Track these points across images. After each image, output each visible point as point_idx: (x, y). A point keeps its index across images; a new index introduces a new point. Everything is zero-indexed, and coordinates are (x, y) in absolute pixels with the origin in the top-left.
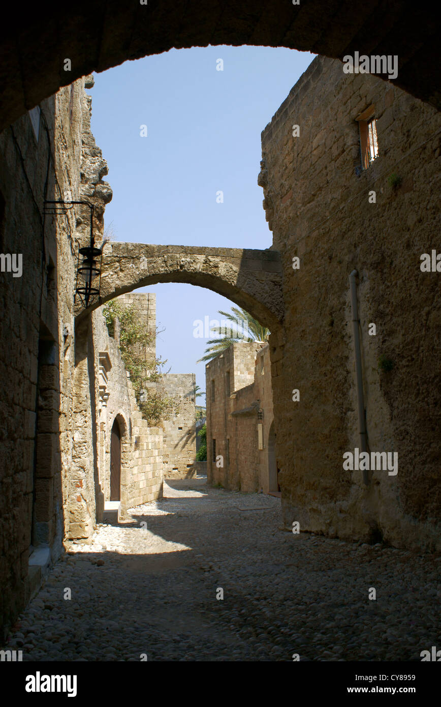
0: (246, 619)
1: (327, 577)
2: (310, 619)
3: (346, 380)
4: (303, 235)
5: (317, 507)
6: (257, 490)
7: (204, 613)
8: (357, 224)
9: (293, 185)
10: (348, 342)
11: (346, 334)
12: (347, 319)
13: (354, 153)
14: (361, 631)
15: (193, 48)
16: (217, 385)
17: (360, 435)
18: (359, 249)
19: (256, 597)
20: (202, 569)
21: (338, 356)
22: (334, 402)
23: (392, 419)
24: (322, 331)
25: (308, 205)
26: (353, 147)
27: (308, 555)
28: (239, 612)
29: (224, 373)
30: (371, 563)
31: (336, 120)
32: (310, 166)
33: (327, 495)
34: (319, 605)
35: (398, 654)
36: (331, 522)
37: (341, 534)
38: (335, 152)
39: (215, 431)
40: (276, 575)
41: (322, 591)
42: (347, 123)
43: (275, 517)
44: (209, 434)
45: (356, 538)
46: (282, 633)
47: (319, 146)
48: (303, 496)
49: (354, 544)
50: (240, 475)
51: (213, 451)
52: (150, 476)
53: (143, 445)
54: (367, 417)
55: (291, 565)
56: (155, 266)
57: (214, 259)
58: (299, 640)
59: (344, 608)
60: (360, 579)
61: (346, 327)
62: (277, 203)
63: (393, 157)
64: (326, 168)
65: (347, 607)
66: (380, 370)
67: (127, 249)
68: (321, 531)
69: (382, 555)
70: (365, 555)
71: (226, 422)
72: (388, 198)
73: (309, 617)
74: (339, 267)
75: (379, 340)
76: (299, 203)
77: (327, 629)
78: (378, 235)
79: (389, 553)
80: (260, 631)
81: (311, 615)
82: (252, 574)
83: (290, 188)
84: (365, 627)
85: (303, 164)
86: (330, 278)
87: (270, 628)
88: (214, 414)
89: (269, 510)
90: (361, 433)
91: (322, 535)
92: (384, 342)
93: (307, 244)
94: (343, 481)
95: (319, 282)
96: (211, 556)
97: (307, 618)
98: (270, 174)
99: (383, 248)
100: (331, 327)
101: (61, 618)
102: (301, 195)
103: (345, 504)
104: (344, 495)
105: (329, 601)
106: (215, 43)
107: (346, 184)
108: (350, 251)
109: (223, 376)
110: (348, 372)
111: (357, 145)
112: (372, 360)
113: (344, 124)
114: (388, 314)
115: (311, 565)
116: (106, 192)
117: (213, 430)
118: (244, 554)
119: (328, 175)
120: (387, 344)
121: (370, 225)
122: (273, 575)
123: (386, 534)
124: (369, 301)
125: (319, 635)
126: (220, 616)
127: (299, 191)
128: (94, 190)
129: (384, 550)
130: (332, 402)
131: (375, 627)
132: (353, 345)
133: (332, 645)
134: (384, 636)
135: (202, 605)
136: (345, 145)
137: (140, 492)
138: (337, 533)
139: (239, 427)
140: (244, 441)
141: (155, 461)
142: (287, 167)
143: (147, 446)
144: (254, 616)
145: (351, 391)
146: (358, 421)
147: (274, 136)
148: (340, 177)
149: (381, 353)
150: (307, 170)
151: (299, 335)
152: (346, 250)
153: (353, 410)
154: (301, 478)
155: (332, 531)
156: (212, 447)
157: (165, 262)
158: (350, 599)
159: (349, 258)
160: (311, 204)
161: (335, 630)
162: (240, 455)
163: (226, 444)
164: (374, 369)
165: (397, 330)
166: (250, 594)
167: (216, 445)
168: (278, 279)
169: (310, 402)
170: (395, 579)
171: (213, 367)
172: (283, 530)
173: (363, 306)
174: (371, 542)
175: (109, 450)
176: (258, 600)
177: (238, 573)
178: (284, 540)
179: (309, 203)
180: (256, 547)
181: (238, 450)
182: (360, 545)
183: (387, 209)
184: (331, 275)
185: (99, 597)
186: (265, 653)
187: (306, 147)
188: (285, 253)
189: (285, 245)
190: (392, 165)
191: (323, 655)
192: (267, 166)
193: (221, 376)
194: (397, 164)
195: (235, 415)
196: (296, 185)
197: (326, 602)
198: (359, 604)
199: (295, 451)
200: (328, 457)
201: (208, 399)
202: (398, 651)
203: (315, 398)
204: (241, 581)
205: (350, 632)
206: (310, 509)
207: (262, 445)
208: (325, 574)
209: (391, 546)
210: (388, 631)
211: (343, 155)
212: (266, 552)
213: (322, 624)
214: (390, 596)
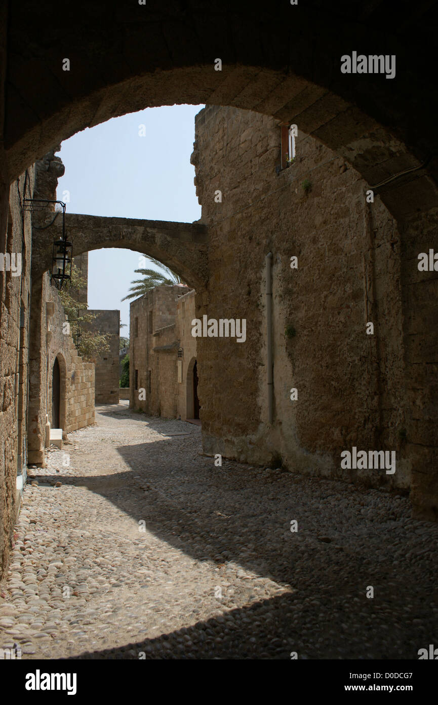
0: (183, 527)
1: (240, 495)
2: (230, 526)
3: (258, 341)
4: (228, 216)
5: (231, 438)
6: (175, 417)
7: (151, 523)
8: (274, 215)
9: (222, 170)
10: (262, 310)
11: (261, 303)
12: (262, 292)
13: (275, 154)
14: (267, 534)
15: (162, 106)
16: (141, 323)
17: (268, 385)
18: (275, 236)
19: (189, 510)
20: (141, 488)
21: (253, 321)
22: (248, 357)
23: (293, 375)
24: (241, 298)
25: (234, 190)
26: (275, 148)
27: (225, 477)
28: (178, 522)
29: (147, 312)
30: (273, 484)
31: (262, 121)
32: (238, 157)
33: (240, 430)
34: (236, 516)
35: (291, 548)
36: (242, 451)
37: (250, 460)
38: (260, 150)
39: (138, 363)
40: (202, 493)
41: (237, 505)
42: (271, 127)
43: (194, 442)
44: (132, 365)
45: (261, 464)
46: (211, 537)
47: (246, 141)
48: (220, 429)
49: (261, 469)
50: (160, 403)
51: (135, 380)
52: (84, 405)
53: (78, 379)
54: (274, 372)
55: (212, 485)
56: (101, 235)
57: (151, 230)
58: (224, 541)
59: (254, 518)
60: (265, 496)
61: (260, 298)
62: (207, 183)
63: (307, 165)
64: (251, 161)
65: (256, 518)
66: (286, 336)
67: (78, 220)
68: (234, 457)
69: (281, 478)
70: (268, 477)
71: (148, 356)
72: (301, 199)
73: (229, 525)
74: (257, 248)
75: (287, 312)
76: (226, 187)
77: (243, 533)
78: (291, 228)
79: (287, 476)
80: (195, 535)
81: (230, 523)
82: (182, 492)
83: (219, 172)
84: (270, 531)
85: (231, 154)
86: (249, 255)
87: (202, 533)
88: (137, 348)
89: (188, 436)
90: (268, 384)
91: (235, 460)
92: (290, 314)
93: (231, 224)
94: (253, 419)
95: (240, 257)
96: (146, 478)
97: (228, 525)
98: (202, 155)
99: (294, 238)
100: (248, 296)
101: (44, 529)
102: (228, 181)
103: (254, 437)
104: (253, 431)
105: (243, 513)
106: (179, 103)
107: (267, 179)
108: (267, 237)
109: (146, 315)
110: (261, 334)
111: (278, 147)
112: (280, 328)
113: (269, 127)
114: (295, 293)
115: (227, 486)
116: (59, 168)
117: (135, 362)
118: (173, 476)
119: (253, 168)
120: (293, 316)
121: (284, 218)
122: (199, 494)
123: (284, 462)
124: (280, 280)
125: (238, 537)
126: (164, 525)
127: (226, 176)
128: (48, 166)
129: (283, 474)
130: (246, 357)
131: (277, 531)
132: (265, 313)
133: (247, 544)
134: (282, 537)
135: (148, 517)
136: (268, 145)
137: (75, 420)
138: (246, 460)
139: (161, 362)
140: (164, 373)
141: (88, 392)
142: (217, 153)
143: (82, 380)
144: (189, 525)
145: (262, 350)
146: (267, 374)
147: (206, 123)
148: (262, 172)
149: (288, 322)
150: (235, 160)
151: (221, 298)
152: (264, 235)
153: (263, 365)
154: (218, 415)
155: (242, 458)
156: (135, 376)
157: (109, 231)
158: (258, 511)
159: (266, 241)
160: (236, 189)
161: (248, 534)
162: (160, 386)
163: (147, 375)
164: (281, 334)
165: (301, 306)
166: (183, 509)
167: (139, 375)
168: (204, 249)
169: (229, 355)
170: (291, 496)
171: (137, 306)
172: (202, 455)
173: (276, 284)
174: (273, 468)
175: (51, 385)
176: (190, 513)
177: (171, 492)
178: (204, 464)
179: (235, 188)
180: (182, 470)
181: (159, 381)
182: (265, 470)
183: (299, 207)
184: (250, 253)
185: (68, 513)
186: (201, 550)
187: (235, 139)
188: (212, 227)
189: (212, 221)
190: (306, 172)
191: (241, 550)
192: (200, 148)
193: (144, 315)
194: (310, 172)
195: (157, 351)
196: (224, 170)
197: (241, 514)
198: (265, 515)
199: (214, 393)
200: (241, 400)
201: (132, 334)
202: (291, 546)
203: (232, 352)
204: (175, 499)
205: (259, 535)
206: (225, 440)
207: (181, 379)
208: (238, 492)
209: (288, 471)
210: (285, 534)
211: (266, 154)
212: (191, 474)
213: (239, 530)
214: (286, 509)
